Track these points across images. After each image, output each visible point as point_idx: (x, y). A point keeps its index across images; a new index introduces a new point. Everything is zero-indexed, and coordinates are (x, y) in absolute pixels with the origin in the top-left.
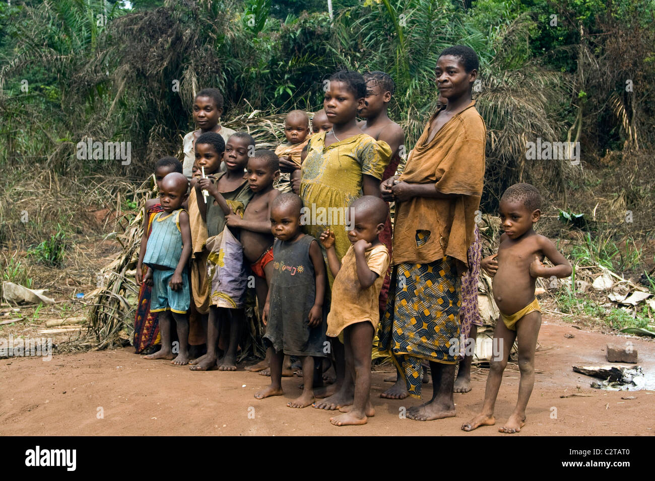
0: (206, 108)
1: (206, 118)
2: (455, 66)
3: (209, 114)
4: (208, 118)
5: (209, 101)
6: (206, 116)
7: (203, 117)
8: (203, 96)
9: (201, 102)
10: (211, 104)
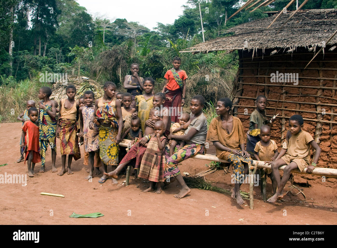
0: (195, 105)
1: (195, 110)
2: (221, 105)
3: (196, 108)
4: (196, 109)
5: (197, 102)
6: (195, 108)
7: (193, 109)
8: (194, 99)
9: (193, 102)
10: (198, 103)
